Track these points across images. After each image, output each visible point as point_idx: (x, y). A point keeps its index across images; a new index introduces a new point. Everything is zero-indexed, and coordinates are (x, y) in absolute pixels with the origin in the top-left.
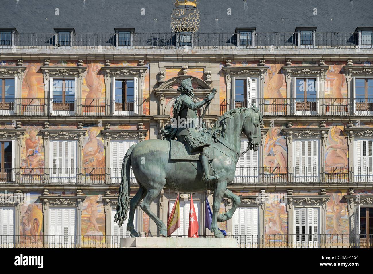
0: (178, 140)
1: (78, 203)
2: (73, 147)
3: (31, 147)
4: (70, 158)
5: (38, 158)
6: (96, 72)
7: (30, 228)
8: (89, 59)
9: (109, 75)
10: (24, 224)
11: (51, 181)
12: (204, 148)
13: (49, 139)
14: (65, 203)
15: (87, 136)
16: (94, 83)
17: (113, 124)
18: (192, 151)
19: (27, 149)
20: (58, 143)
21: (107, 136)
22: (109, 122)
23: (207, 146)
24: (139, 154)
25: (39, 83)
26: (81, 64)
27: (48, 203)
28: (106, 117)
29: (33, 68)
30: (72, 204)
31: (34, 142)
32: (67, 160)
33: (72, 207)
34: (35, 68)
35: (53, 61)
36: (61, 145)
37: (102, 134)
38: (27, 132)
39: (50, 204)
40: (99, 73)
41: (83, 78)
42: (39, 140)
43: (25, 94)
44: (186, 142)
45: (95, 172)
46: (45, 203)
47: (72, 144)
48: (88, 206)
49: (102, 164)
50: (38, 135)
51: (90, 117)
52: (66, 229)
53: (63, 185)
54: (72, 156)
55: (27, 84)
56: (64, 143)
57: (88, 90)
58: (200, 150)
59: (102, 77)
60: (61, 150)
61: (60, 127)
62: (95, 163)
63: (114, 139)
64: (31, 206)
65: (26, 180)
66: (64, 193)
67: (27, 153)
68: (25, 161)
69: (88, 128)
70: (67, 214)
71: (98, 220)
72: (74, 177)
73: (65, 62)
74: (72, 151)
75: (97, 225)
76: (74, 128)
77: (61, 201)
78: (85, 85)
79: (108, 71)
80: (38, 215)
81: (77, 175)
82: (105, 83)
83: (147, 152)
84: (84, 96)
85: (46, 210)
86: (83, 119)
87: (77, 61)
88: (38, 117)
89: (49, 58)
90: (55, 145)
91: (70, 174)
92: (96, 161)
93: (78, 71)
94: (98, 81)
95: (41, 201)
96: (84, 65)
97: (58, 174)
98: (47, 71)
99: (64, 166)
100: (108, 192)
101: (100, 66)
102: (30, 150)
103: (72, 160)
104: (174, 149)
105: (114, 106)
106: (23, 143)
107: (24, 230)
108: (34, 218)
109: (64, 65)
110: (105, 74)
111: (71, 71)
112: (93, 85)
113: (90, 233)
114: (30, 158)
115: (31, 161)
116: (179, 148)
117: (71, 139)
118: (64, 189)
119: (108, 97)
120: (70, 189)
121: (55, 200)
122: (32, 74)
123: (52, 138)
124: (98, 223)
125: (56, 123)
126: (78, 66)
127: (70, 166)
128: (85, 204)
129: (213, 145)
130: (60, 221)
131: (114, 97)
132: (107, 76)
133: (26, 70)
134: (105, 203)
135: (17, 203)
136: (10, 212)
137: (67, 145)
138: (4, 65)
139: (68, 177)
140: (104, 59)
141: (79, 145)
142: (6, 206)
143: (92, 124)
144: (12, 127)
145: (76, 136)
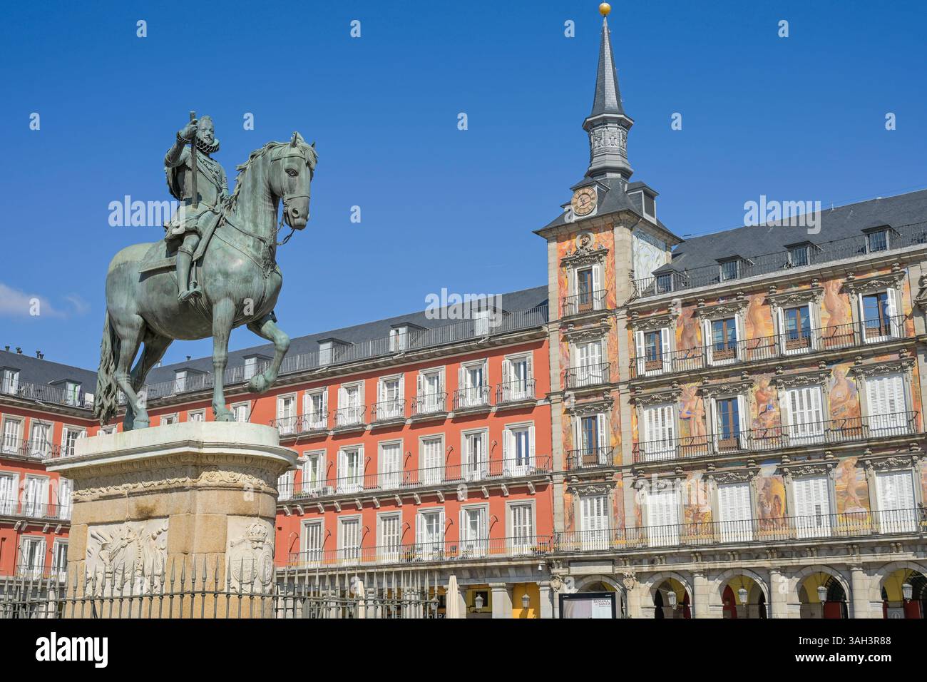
1: (828, 470)
2: (816, 394)
3: (763, 402)
4: (813, 410)
5: (773, 416)
6: (837, 290)
7: (770, 509)
8: (824, 277)
9: (853, 291)
10: (762, 504)
11: (792, 443)
12: (185, 238)
13: (784, 388)
14: (812, 471)
15: (833, 377)
16: (836, 306)
17: (865, 356)
19: (759, 405)
20: (796, 392)
21: (859, 374)
22: (860, 354)
23: (192, 232)
25: (766, 317)
26: (816, 284)
27: (790, 474)
28: (855, 348)
29: (757, 299)
30: (821, 472)
31: (766, 395)
32: (810, 413)
33: (823, 477)
34: (759, 299)
35: (778, 286)
36: (801, 395)
37: (853, 372)
38: (756, 384)
39: (793, 474)
40: (841, 291)
41: (821, 301)
42: (772, 391)
43: (749, 334)
45: (848, 425)
46: (785, 474)
47: (815, 391)
48: (844, 473)
49: (856, 412)
50: (770, 384)
51: (832, 351)
52: (818, 507)
53: (805, 447)
54: (817, 406)
55: (752, 321)
56: (804, 391)
57: (829, 316)
59: (845, 295)
60: (801, 401)
61: (797, 370)
62: (847, 413)
63: (869, 376)
64: (769, 480)
65: (759, 446)
66: (809, 458)
67: (758, 409)
68: (757, 421)
69: (833, 367)
70: (817, 486)
71: (859, 491)
72: (822, 435)
73: (796, 286)
74: (816, 400)
75: (858, 498)
76: (816, 369)
77: (805, 470)
78: (824, 309)
79: (851, 286)
80: (779, 489)
81: (825, 431)
82: (850, 303)
84: (825, 324)
85: (788, 483)
86: (823, 356)
87: (810, 282)
88: (766, 360)
89: (775, 284)
90: (793, 394)
91: (815, 432)
92: (848, 410)
93: (812, 293)
94: (839, 301)
95: (780, 471)
96: (820, 284)
97: (800, 434)
98: (773, 300)
99: (807, 421)
100: (868, 451)
101: (841, 281)
102: (762, 405)
103: (817, 412)
105: (864, 331)
106: (753, 398)
107: (763, 512)
108: (774, 495)
109: (794, 289)
110: (849, 291)
111: (804, 295)
112: (834, 308)
113: (849, 510)
114: (763, 416)
115: (764, 420)
117: (812, 384)
118: (809, 453)
119: (856, 320)
120: (816, 452)
121: (797, 469)
122: (757, 308)
123: (788, 387)
124: (858, 495)
125: (791, 366)
126: (813, 286)
127: (814, 420)
128: (838, 471)
130: (809, 497)
131: (863, 320)
132: (852, 294)
133: (750, 304)
134: (866, 467)
135: (750, 477)
136: (744, 490)
137: (808, 393)
138: (722, 302)
139: (814, 436)
140: (844, 271)
141: (823, 392)
142: (739, 482)
143: (839, 360)
144: (737, 379)
145: (815, 379)
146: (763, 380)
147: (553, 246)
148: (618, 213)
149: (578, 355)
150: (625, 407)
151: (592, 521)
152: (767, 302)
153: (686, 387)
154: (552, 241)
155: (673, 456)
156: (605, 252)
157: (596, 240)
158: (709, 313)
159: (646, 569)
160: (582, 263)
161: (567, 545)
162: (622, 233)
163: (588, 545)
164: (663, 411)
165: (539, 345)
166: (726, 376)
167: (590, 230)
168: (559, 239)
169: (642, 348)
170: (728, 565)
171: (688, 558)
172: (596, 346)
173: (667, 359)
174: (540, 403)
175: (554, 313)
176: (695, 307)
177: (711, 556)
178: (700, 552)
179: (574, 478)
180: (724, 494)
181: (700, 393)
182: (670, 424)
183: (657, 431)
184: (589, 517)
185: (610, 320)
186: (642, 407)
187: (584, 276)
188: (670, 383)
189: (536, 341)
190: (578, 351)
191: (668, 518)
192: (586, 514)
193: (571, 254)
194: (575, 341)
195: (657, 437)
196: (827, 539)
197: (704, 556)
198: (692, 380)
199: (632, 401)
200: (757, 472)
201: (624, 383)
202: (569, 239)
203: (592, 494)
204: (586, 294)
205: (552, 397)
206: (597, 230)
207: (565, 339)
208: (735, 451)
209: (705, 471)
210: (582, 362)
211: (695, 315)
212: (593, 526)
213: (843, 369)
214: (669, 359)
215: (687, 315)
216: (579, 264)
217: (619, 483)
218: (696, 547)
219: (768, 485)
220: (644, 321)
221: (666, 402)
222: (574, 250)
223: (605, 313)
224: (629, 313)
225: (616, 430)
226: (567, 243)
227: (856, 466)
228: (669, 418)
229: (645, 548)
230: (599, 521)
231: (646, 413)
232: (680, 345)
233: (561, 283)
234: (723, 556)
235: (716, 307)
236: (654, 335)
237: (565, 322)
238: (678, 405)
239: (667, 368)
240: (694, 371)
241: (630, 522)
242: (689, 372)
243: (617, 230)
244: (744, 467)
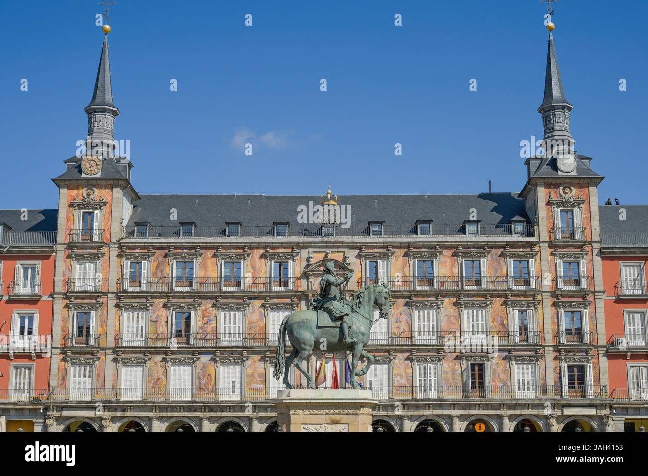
0: (324, 311)
1: (243, 361)
2: (239, 316)
3: (206, 317)
5: (212, 326)
6: (259, 256)
7: (204, 382)
8: (252, 247)
9: (268, 259)
10: (200, 379)
11: (222, 344)
12: (345, 317)
13: (220, 310)
14: (233, 361)
15: (251, 307)
16: (257, 266)
17: (272, 298)
18: (335, 319)
19: (203, 318)
20: (228, 313)
21: (267, 307)
22: (269, 296)
23: (347, 315)
24: (292, 322)
25: (213, 265)
26: (247, 250)
27: (219, 362)
28: (266, 292)
29: (209, 253)
30: (238, 362)
31: (209, 313)
32: (235, 327)
33: (239, 365)
34: (210, 253)
35: (224, 248)
36: (230, 315)
37: (263, 306)
38: (203, 305)
39: (221, 362)
40: (261, 257)
41: (248, 261)
42: (212, 311)
43: (202, 274)
44: (330, 312)
45: (257, 336)
46: (216, 362)
47: (239, 314)
48: (252, 364)
49: (263, 329)
50: (212, 307)
51: (254, 292)
52: (234, 383)
53: (232, 347)
54: (239, 323)
55: (204, 266)
56: (232, 313)
57: (252, 271)
58: (341, 318)
59: (263, 260)
60: (230, 319)
61: (230, 301)
62: (257, 329)
63: (272, 309)
64: (206, 364)
65: (202, 343)
66: (232, 354)
67: (203, 321)
68: (202, 328)
69: (252, 301)
70: (234, 370)
71: (260, 375)
72: (240, 341)
73: (234, 249)
74: (239, 319)
75: (259, 379)
76: (241, 301)
77: (229, 360)
78: (250, 267)
79: (268, 255)
80: (211, 371)
81: (243, 338)
82: (265, 265)
83: (299, 320)
84: (249, 276)
85: (217, 367)
86: (248, 294)
87: (243, 248)
88: (212, 292)
89: (221, 246)
90: (225, 314)
91: (237, 338)
92: (258, 327)
93: (244, 256)
94: (260, 264)
95: (214, 360)
96: (249, 251)
97: (227, 338)
98: (219, 256)
99: (232, 332)
100: (268, 353)
101: (262, 251)
102: (205, 319)
103: (239, 327)
104: (321, 317)
105: (273, 283)
106: (200, 313)
107: (200, 383)
108: (208, 373)
109: (233, 251)
110: (266, 258)
111: (238, 255)
112: (256, 267)
113: (253, 386)
114: (205, 325)
115: (206, 328)
116: (324, 317)
117: (238, 309)
118: (232, 350)
119: (268, 276)
120: (237, 350)
121: (225, 359)
122: (208, 259)
123: (223, 309)
124: (259, 377)
125: (226, 298)
126: (244, 251)
127: (237, 332)
128: (249, 363)
129: (351, 314)
130: (229, 376)
131: (273, 276)
132: (267, 260)
133: (203, 255)
134: (265, 362)
135: (194, 362)
136: (189, 369)
137: (235, 315)
138: (185, 251)
139: (235, 340)
140: (264, 246)
141: (244, 315)
142: (186, 364)
143: (255, 298)
144: (191, 301)
145: (242, 307)
146: (208, 304)
147: (64, 191)
148: (118, 180)
149: (78, 270)
150: (112, 310)
151: (79, 381)
152: (215, 256)
153: (156, 301)
154: (64, 187)
155: (142, 344)
156: (105, 204)
157: (98, 194)
158: (176, 256)
159: (119, 414)
160: (88, 208)
161: (59, 396)
162: (117, 193)
163: (74, 396)
164: (138, 314)
165: (47, 258)
166: (184, 298)
167: (94, 186)
168: (69, 187)
169: (127, 271)
170: (175, 414)
171: (150, 409)
172: (92, 266)
173: (144, 282)
174: (44, 298)
175: (62, 236)
176: (167, 251)
177: (166, 409)
178: (158, 406)
179: (69, 352)
180: (175, 371)
181: (166, 306)
182: (142, 323)
183: (133, 327)
184: (82, 378)
185: (105, 250)
186: (123, 310)
187: (88, 218)
188: (146, 298)
189: (46, 255)
190: (78, 267)
191: (136, 383)
192: (75, 376)
193: (79, 199)
194: (77, 260)
195: (132, 330)
196: (237, 402)
197: (161, 409)
198: (160, 297)
199: (117, 306)
200: (199, 359)
201: (113, 293)
202: (77, 189)
203: (82, 364)
204: (88, 228)
205: (55, 296)
206: (100, 187)
207: (69, 257)
208: (185, 345)
209: (164, 356)
210: (80, 275)
211: (166, 256)
212: (79, 384)
213: (258, 303)
214: (145, 282)
215: (161, 255)
216: (84, 208)
217: (103, 358)
218: (157, 402)
219: (204, 367)
220: (130, 254)
221: (141, 309)
222: (81, 197)
223: (101, 245)
224: (120, 247)
225: (104, 323)
226: (75, 192)
227: (259, 361)
228: (142, 319)
229: (118, 401)
230: (85, 382)
231: (125, 314)
232: (154, 274)
233: (68, 218)
234: (174, 408)
235: (181, 254)
236: (136, 264)
237: (70, 246)
238: (150, 312)
239: (144, 287)
240: (164, 292)
241: (109, 384)
242: (160, 292)
243: (115, 190)
244: (190, 356)
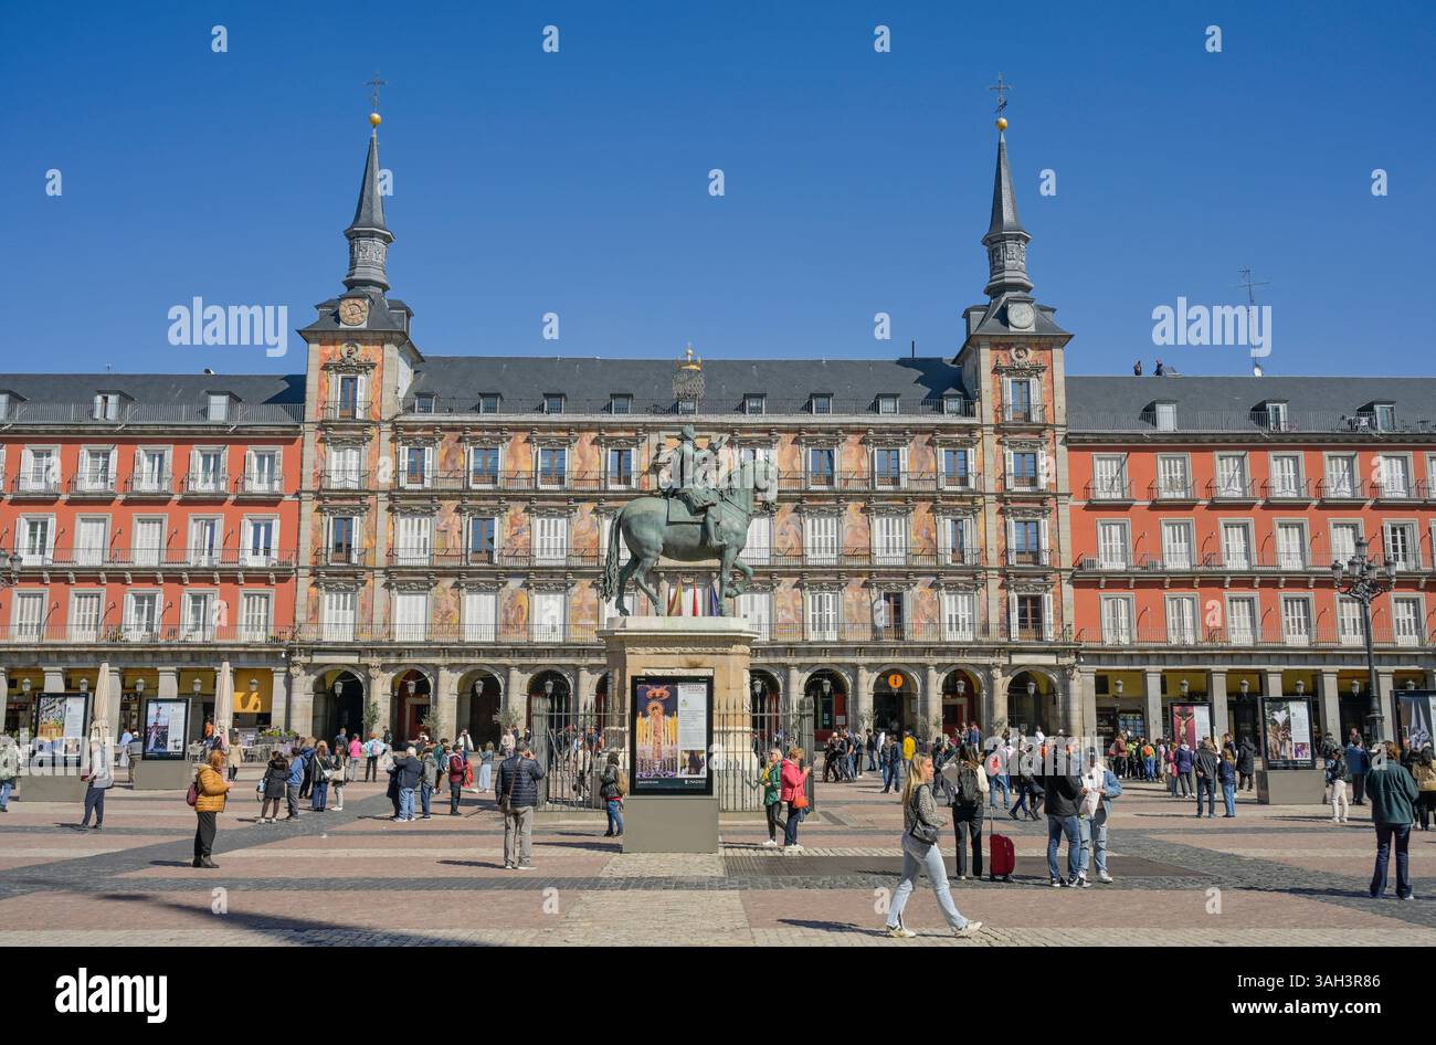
0: (678, 499)
1: (567, 588)
2: (562, 525)
3: (516, 525)
4: (559, 538)
5: (523, 538)
6: (590, 441)
7: (513, 616)
8: (581, 428)
9: (604, 445)
10: (506, 612)
11: (538, 564)
12: (710, 508)
13: (536, 516)
14: (553, 588)
15: (578, 512)
16: (587, 454)
17: (608, 500)
18: (695, 511)
19: (512, 528)
20: (546, 521)
21: (599, 512)
22: (604, 497)
23: (713, 505)
24: (630, 515)
25: (525, 453)
26: (573, 433)
27: (534, 588)
28: (600, 491)
29: (519, 437)
30: (561, 589)
31: (519, 520)
32: (556, 540)
33: (561, 593)
34: (521, 437)
35: (541, 429)
36: (549, 523)
37: (596, 511)
38: (512, 509)
39: (536, 589)
40: (593, 443)
41: (575, 448)
42: (525, 517)
43: (509, 466)
44: (687, 501)
45: (587, 553)
46: (529, 588)
47: (562, 522)
48: (579, 591)
49: (595, 544)
50: (524, 512)
51: (582, 492)
52: (554, 618)
53: (552, 568)
54: (562, 535)
55: (513, 455)
56: (553, 520)
57: (580, 462)
58: (704, 510)
59: (595, 447)
60: (549, 528)
61: (549, 503)
62: (587, 544)
64: (515, 592)
65: (509, 562)
66: (552, 577)
67: (511, 531)
68: (509, 541)
69: (580, 504)
70: (555, 601)
71: (590, 607)
72: (563, 559)
73: (555, 431)
74: (562, 530)
75: (589, 613)
76: (565, 504)
77: (548, 586)
78: (577, 456)
80: (523, 600)
81: (567, 556)
82: (599, 454)
83: (640, 512)
84: (576, 468)
85: (531, 596)
86: (574, 494)
87: (568, 430)
88: (524, 491)
89: (537, 427)
90: (543, 522)
91: (559, 556)
92: (588, 541)
93: (569, 441)
94: (592, 452)
95: (526, 586)
96: (576, 434)
97: (546, 556)
98: (534, 440)
99: (552, 546)
100: (602, 576)
101: (594, 435)
102: (514, 528)
103: (562, 540)
104: (674, 509)
105: (609, 479)
106: (507, 521)
107: (507, 618)
108: (518, 604)
109: (553, 434)
110: (600, 444)
111: (561, 440)
112: (586, 456)
113: (580, 622)
114: (515, 537)
115: (515, 540)
117: (561, 516)
118: (552, 572)
119: (603, 469)
120: (558, 572)
121: (542, 585)
122: (519, 444)
123: (540, 515)
124: (590, 610)
125: (544, 499)
126: (570, 435)
127: (559, 547)
128: (575, 589)
129: (720, 504)
130: (547, 609)
131: (609, 470)
132: (602, 447)
133: (512, 440)
134: (599, 588)
135: (499, 588)
136: (491, 598)
137: (556, 522)
138: (486, 433)
139: (558, 559)
140: (598, 427)
141: (569, 523)
142: (487, 591)
143: (585, 500)
144: (495, 503)
145: (566, 512)
146: (519, 507)
147: (315, 347)
148: (392, 332)
149: (335, 459)
150: (383, 515)
151: (337, 615)
152: (528, 440)
153: (446, 503)
154: (314, 342)
155: (426, 563)
156: (373, 366)
157: (363, 352)
158: (473, 440)
159: (393, 660)
160: (349, 372)
161: (309, 635)
162: (390, 351)
163: (330, 636)
164: (420, 522)
165: (292, 442)
166: (485, 499)
167: (357, 341)
168: (322, 343)
169: (405, 462)
170: (472, 661)
171: (436, 653)
172: (355, 453)
173: (428, 476)
174: (287, 498)
175: (312, 411)
176: (461, 434)
177: (459, 653)
178: (448, 649)
179: (322, 574)
180: (471, 600)
181: (459, 510)
182: (425, 534)
183: (412, 539)
184: (341, 611)
185: (373, 431)
186: (399, 515)
187: (349, 386)
188: (431, 498)
189: (289, 438)
190: (334, 454)
191: (417, 618)
192: (330, 608)
193: (336, 359)
194: (333, 444)
195: (412, 544)
196: (559, 644)
197: (451, 653)
198: (451, 498)
199: (390, 509)
200: (505, 584)
201: (384, 492)
202: (334, 344)
203: (340, 590)
204: (349, 400)
205: (303, 495)
206: (366, 343)
207: (322, 440)
208: (486, 565)
209: (457, 579)
210: (338, 465)
211: (460, 440)
212: (337, 619)
213: (588, 507)
214: (430, 476)
215: (452, 439)
216: (344, 372)
217: (370, 582)
218: (447, 644)
219: (513, 596)
220: (409, 438)
221: (424, 514)
222: (338, 357)
223: (367, 424)
224: (395, 428)
225: (372, 533)
226: (330, 349)
227: (590, 587)
228: (426, 528)
229: (391, 642)
230: (344, 615)
231: (402, 521)
232: (443, 465)
233: (321, 386)
234: (469, 653)
235: (481, 437)
236: (417, 452)
237: (323, 426)
238: (437, 518)
239: (428, 484)
240: (455, 491)
241: (378, 618)
242: (450, 491)
243: (387, 347)
244: (494, 579)
